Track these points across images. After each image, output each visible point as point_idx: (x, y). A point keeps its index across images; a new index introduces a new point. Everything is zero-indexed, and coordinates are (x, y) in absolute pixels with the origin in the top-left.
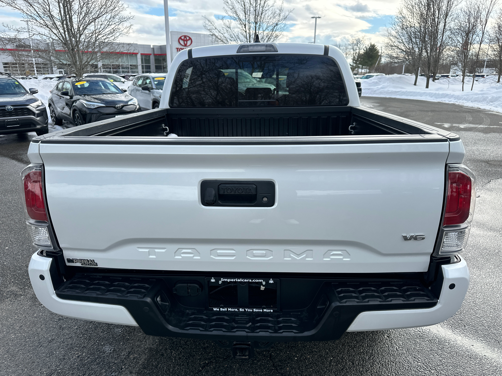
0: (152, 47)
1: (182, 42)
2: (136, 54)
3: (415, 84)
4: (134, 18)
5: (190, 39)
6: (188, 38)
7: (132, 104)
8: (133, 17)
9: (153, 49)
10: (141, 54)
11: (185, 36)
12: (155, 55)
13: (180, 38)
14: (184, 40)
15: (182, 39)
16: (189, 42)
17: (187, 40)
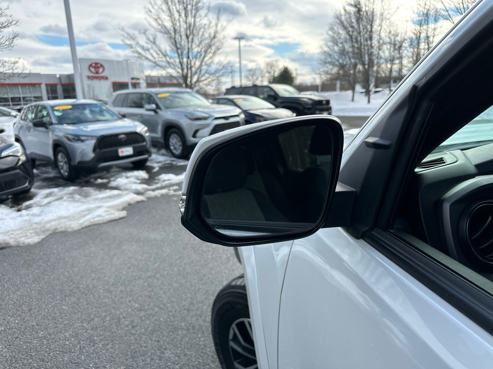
0: (58, 76)
1: (93, 70)
2: (40, 84)
3: (353, 100)
4: (18, 24)
5: (102, 66)
6: (99, 65)
7: (11, 154)
8: (17, 22)
9: (60, 78)
10: (47, 85)
11: (96, 64)
12: (63, 85)
13: (91, 65)
14: (95, 67)
15: (93, 67)
16: (101, 70)
17: (98, 68)
